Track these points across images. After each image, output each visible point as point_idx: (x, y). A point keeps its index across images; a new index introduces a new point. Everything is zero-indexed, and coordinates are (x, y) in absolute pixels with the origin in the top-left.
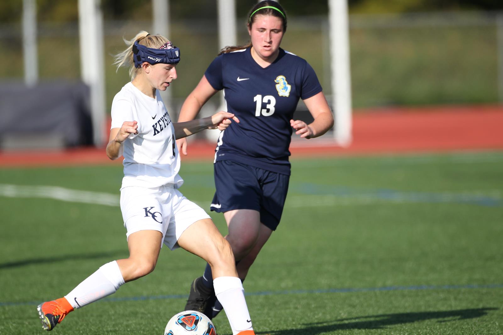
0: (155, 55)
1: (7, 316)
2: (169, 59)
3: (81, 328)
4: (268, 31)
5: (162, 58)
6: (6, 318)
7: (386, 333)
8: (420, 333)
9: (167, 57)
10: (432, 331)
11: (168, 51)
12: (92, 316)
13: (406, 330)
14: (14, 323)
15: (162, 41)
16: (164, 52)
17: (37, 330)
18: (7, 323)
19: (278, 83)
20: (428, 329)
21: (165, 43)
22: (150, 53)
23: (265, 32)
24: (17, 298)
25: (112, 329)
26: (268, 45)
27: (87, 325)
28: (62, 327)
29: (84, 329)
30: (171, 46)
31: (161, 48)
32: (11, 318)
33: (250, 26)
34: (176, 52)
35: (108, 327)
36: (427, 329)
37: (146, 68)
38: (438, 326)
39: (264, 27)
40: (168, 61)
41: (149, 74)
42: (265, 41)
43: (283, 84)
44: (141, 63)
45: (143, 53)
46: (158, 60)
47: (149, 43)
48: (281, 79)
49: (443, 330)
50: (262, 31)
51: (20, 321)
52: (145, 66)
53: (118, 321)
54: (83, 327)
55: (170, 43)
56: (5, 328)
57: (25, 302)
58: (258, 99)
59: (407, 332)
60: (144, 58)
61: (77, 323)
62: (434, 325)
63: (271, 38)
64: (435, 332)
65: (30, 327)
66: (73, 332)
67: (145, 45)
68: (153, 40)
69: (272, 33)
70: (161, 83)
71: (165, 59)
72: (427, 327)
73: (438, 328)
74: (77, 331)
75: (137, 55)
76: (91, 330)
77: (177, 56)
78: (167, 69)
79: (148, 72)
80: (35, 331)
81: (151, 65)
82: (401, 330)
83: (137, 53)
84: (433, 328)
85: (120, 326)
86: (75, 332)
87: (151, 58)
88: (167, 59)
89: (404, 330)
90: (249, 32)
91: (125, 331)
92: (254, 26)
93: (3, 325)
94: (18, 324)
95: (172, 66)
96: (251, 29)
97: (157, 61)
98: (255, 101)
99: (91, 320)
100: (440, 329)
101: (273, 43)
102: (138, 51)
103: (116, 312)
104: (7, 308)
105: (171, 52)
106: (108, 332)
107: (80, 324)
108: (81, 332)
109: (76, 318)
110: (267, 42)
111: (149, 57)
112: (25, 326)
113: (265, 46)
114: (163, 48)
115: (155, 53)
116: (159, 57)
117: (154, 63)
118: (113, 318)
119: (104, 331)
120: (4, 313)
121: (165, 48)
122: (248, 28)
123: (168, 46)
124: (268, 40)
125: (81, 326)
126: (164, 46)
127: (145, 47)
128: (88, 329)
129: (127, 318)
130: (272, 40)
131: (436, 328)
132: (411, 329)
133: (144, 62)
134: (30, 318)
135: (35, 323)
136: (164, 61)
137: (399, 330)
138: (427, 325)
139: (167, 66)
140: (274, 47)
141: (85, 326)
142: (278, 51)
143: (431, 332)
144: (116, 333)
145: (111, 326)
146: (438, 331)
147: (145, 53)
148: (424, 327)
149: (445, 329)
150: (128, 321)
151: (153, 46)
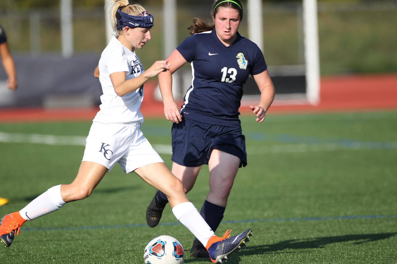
0: (134, 21)
1: (48, 238)
2: (145, 24)
3: (107, 248)
4: (228, 20)
5: (140, 24)
6: (47, 240)
7: (347, 252)
8: (374, 253)
9: (144, 23)
10: (384, 251)
11: (144, 18)
12: (115, 238)
13: (363, 250)
14: (54, 244)
15: (140, 9)
16: (142, 19)
17: (72, 250)
18: (48, 244)
19: (239, 59)
20: (381, 249)
21: (142, 11)
22: (131, 19)
23: (226, 21)
24: (56, 224)
25: (131, 249)
26: (228, 31)
27: (112, 245)
28: (91, 247)
29: (109, 249)
30: (147, 14)
31: (139, 16)
32: (51, 240)
33: (215, 15)
34: (150, 18)
35: (128, 247)
36: (379, 249)
37: (127, 31)
38: (388, 247)
39: (225, 17)
40: (145, 26)
41: (129, 35)
42: (225, 28)
43: (242, 59)
44: (123, 27)
45: (125, 19)
46: (137, 25)
47: (130, 12)
48: (241, 55)
49: (392, 250)
50: (223, 20)
51: (58, 243)
52: (126, 29)
53: (136, 243)
54: (108, 247)
55: (146, 12)
56: (47, 249)
57: (62, 228)
58: (224, 70)
59: (364, 252)
60: (126, 23)
61: (103, 244)
62: (385, 246)
63: (230, 26)
64: (386, 252)
65: (66, 247)
66: (100, 251)
67: (126, 13)
68: (132, 9)
69: (231, 21)
70: (139, 42)
71: (142, 24)
72: (380, 248)
73: (388, 249)
74: (103, 250)
75: (120, 20)
76: (114, 249)
77: (152, 21)
78: (144, 32)
79: (128, 34)
80: (70, 250)
81: (131, 29)
82: (359, 250)
83: (120, 19)
84: (384, 248)
85: (137, 246)
86: (102, 251)
87: (131, 23)
88: (143, 24)
89: (361, 250)
90: (214, 20)
91: (141, 250)
92: (217, 15)
93: (45, 246)
94: (57, 244)
95: (147, 30)
96: (215, 17)
97: (135, 26)
98: (222, 72)
99: (115, 242)
100: (390, 249)
101: (232, 29)
102: (121, 17)
103: (134, 236)
104: (48, 233)
105: (147, 18)
106: (128, 251)
107: (106, 245)
108: (107, 251)
109: (102, 240)
110: (227, 28)
111: (130, 23)
112: (62, 246)
113: (226, 32)
114: (141, 15)
115: (134, 19)
116: (137, 23)
117: (133, 27)
118: (132, 240)
119: (125, 251)
120: (46, 236)
121: (142, 16)
122: (213, 17)
123: (144, 14)
124: (228, 27)
125: (107, 246)
126: (141, 14)
127: (127, 14)
128: (112, 249)
129: (143, 241)
130: (231, 27)
131: (387, 249)
132: (367, 249)
133: (125, 26)
134: (66, 240)
135: (70, 244)
136: (142, 26)
137: (357, 250)
138: (380, 246)
139: (144, 30)
140: (233, 32)
141: (110, 247)
142: (236, 35)
143: (382, 252)
144: (134, 252)
145: (130, 247)
146: (388, 251)
147: (126, 19)
148: (377, 248)
149: (394, 250)
150: (143, 242)
151: (132, 14)
